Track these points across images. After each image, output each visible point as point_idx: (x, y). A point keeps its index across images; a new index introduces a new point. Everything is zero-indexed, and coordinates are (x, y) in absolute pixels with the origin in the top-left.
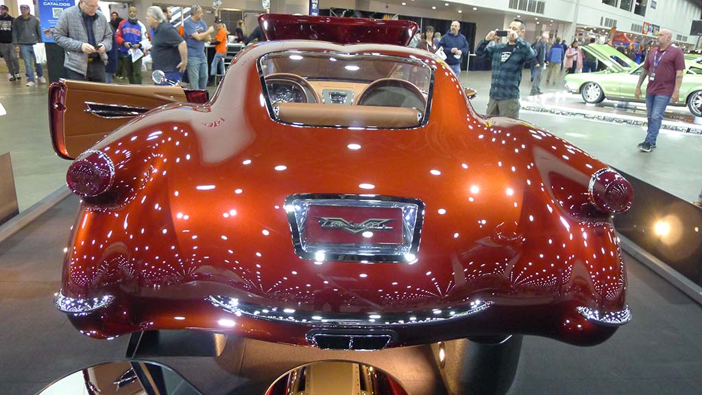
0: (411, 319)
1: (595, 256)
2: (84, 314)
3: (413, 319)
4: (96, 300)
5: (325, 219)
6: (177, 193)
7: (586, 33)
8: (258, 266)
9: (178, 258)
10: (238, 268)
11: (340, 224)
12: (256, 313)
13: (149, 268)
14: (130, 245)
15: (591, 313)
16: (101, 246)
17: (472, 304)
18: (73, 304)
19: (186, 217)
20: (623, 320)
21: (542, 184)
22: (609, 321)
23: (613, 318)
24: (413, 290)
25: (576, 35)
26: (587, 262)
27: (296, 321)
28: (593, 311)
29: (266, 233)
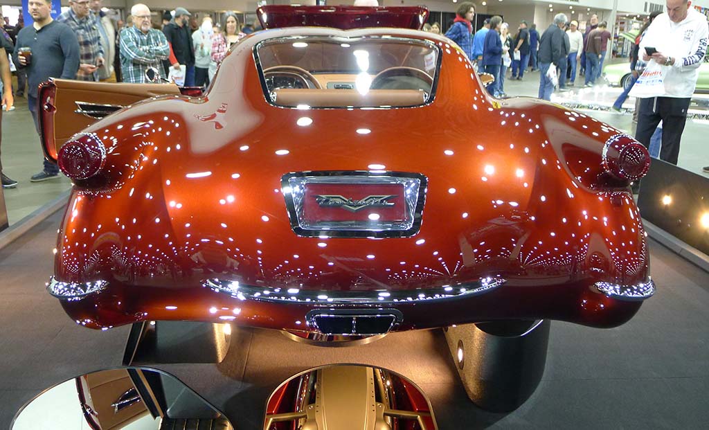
0: (420, 296)
1: (614, 233)
2: (77, 298)
3: (422, 297)
4: (88, 284)
5: (323, 196)
6: (168, 182)
7: (629, 22)
8: (259, 252)
9: (172, 246)
10: (239, 255)
11: (338, 201)
12: (257, 294)
13: (142, 256)
14: (123, 235)
15: (611, 288)
16: (93, 235)
17: (484, 280)
18: (66, 289)
19: (179, 206)
20: (645, 294)
21: (558, 162)
22: (631, 295)
23: (635, 292)
24: (421, 269)
25: (617, 24)
26: (607, 240)
27: (299, 301)
28: (614, 285)
29: (265, 219)
